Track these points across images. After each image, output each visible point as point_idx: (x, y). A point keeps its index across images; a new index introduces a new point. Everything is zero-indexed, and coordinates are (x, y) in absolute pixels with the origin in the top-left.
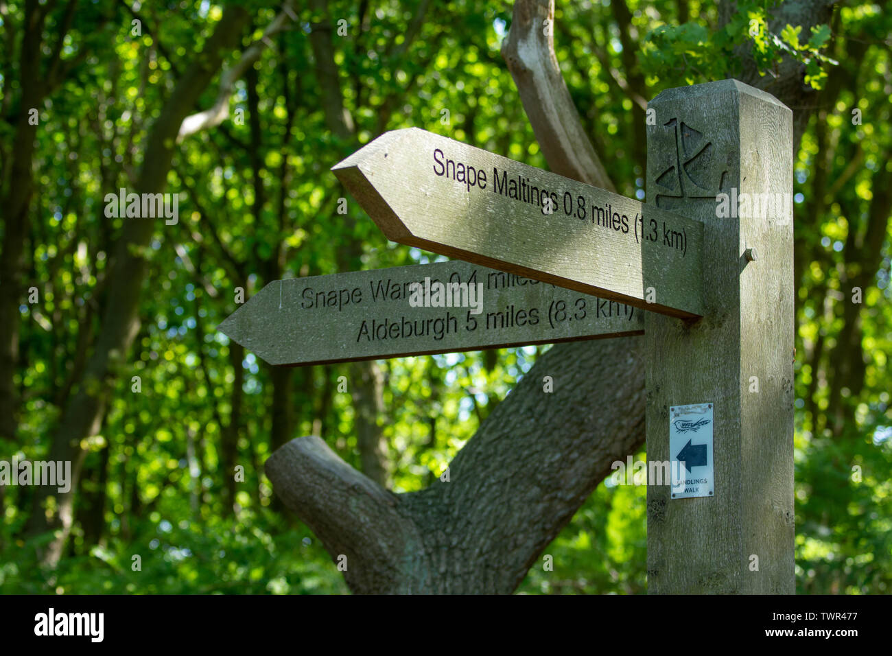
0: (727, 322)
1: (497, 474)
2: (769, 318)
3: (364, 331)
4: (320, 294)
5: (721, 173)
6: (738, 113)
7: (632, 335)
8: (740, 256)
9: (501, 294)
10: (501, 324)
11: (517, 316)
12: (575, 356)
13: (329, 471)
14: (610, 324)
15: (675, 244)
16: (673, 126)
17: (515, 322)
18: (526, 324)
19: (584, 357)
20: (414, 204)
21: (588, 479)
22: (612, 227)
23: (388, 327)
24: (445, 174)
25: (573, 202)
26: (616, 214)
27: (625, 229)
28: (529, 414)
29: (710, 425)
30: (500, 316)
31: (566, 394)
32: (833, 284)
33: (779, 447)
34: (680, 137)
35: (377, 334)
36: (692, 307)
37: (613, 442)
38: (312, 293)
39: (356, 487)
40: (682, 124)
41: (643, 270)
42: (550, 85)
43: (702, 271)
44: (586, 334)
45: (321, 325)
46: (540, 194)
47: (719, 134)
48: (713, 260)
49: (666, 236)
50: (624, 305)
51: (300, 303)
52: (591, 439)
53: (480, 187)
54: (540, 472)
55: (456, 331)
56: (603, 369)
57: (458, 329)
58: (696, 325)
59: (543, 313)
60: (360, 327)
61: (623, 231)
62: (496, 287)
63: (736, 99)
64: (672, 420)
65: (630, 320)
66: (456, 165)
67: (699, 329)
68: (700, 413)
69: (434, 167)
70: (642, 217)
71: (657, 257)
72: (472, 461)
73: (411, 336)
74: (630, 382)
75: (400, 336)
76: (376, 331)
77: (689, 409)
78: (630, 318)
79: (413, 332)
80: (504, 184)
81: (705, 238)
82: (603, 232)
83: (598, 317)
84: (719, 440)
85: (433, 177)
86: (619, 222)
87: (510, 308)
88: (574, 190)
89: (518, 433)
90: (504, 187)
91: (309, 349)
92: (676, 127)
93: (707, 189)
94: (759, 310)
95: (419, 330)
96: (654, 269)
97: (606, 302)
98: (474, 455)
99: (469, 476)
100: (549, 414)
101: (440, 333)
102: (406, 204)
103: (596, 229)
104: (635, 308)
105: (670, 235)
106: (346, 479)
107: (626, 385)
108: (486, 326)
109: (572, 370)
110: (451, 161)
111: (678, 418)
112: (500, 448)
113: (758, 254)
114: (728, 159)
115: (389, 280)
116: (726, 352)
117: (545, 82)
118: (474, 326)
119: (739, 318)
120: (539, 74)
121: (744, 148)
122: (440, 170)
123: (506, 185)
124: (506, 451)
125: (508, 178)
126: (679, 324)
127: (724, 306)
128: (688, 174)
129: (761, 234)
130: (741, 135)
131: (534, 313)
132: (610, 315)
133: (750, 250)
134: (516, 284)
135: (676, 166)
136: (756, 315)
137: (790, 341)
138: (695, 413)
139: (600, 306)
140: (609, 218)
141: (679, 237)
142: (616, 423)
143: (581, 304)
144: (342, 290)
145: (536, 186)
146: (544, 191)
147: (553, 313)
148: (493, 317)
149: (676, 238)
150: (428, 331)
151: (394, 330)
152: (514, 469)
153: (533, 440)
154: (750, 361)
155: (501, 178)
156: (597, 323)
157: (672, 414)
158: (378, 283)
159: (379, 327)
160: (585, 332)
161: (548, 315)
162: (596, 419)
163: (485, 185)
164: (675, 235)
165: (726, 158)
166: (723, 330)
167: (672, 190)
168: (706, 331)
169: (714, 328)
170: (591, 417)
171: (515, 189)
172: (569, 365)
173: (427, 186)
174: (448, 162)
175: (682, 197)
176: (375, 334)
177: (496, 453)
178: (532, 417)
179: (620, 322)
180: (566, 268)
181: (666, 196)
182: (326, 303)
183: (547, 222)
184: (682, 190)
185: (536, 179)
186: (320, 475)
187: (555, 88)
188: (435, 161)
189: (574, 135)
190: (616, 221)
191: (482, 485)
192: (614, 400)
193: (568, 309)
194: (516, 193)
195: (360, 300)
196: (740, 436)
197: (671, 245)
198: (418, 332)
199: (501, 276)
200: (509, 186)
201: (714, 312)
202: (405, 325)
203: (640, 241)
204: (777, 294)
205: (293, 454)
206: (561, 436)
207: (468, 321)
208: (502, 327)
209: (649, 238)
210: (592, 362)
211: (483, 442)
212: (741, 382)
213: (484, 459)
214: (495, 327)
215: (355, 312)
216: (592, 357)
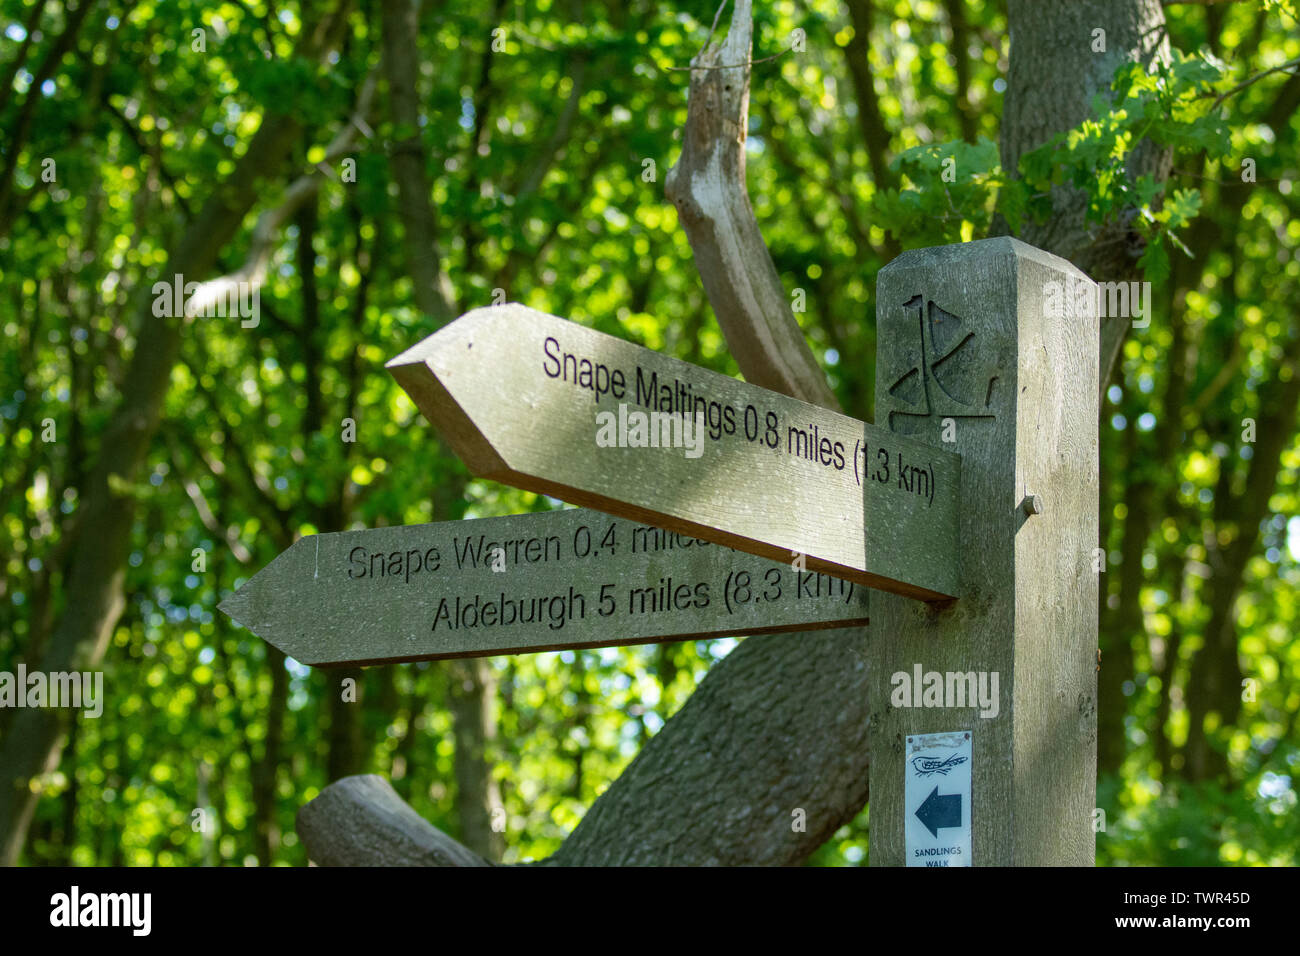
0: (995, 608)
1: (654, 837)
2: (1059, 603)
3: (443, 613)
4: (377, 556)
5: (989, 379)
6: (1016, 290)
7: (851, 626)
8: (1016, 507)
9: (651, 561)
10: (651, 606)
11: (676, 594)
12: (774, 656)
13: (395, 830)
14: (818, 607)
15: (916, 487)
16: (917, 308)
17: (672, 604)
18: (690, 607)
19: (789, 659)
20: (514, 421)
21: (793, 847)
22: (819, 459)
23: (480, 609)
24: (562, 375)
25: (759, 421)
26: (825, 440)
27: (839, 462)
28: (704, 746)
29: (967, 765)
30: (650, 593)
31: (761, 715)
32: (1195, 553)
33: (1073, 800)
34: (926, 324)
35: (463, 619)
36: (942, 585)
37: (833, 789)
38: (365, 555)
39: (436, 855)
40: (931, 304)
41: (865, 525)
42: (739, 240)
43: (958, 530)
44: (780, 624)
45: (378, 604)
46: (708, 408)
47: (987, 320)
48: (974, 513)
49: (903, 476)
50: (838, 581)
51: (346, 570)
52: (798, 785)
53: (616, 395)
54: (720, 836)
55: (583, 616)
56: (818, 678)
57: (586, 612)
58: (948, 611)
59: (717, 590)
60: (437, 607)
61: (836, 466)
62: (645, 550)
63: (1013, 268)
64: (910, 756)
65: (847, 602)
66: (578, 362)
67: (952, 618)
68: (952, 747)
69: (545, 364)
70: (866, 445)
71: (889, 506)
72: (616, 816)
73: (515, 622)
74: (858, 699)
75: (498, 622)
76: (461, 615)
77: (935, 739)
78: (849, 599)
79: (518, 616)
80: (653, 392)
81: (962, 480)
82: (804, 466)
83: (799, 597)
84: (979, 788)
85: (543, 380)
86: (830, 452)
87: (666, 581)
88: (762, 402)
89: (686, 774)
90: (653, 396)
91: (358, 640)
92: (921, 309)
93: (966, 403)
94: (1044, 590)
95: (527, 614)
96: (883, 525)
97: (811, 575)
98: (619, 808)
99: (609, 840)
100: (735, 746)
101: (558, 618)
102: (500, 421)
103: (794, 463)
104: (855, 585)
105: (908, 473)
106: (420, 841)
107: (852, 703)
108: (629, 608)
109: (770, 679)
110: (571, 356)
111: (918, 754)
112: (659, 797)
113: (1044, 505)
114: (1000, 359)
115: (483, 537)
116: (992, 653)
117: (732, 236)
118: (611, 608)
119: (1013, 602)
120: (724, 225)
121: (1024, 341)
122: (553, 369)
123: (656, 394)
124: (667, 802)
125: (658, 382)
126: (921, 609)
127: (991, 583)
128: (938, 381)
129: (1048, 473)
130: (1019, 322)
131: (702, 589)
132: (818, 595)
133: (1032, 498)
134: (675, 545)
135: (920, 366)
136: (1040, 597)
137: (1092, 636)
138: (944, 746)
139: (802, 582)
140: (814, 446)
141: (923, 477)
142: (837, 760)
143: (773, 577)
144: (410, 550)
145: (702, 395)
146: (714, 404)
147: (732, 590)
148: (639, 594)
149: (917, 478)
150: (540, 617)
151: (489, 614)
152: (679, 830)
153: (710, 786)
154: (1029, 668)
155: (647, 383)
156: (797, 606)
157: (909, 748)
158: (465, 540)
159: (466, 609)
160: (780, 619)
161: (723, 593)
162: (806, 756)
163: (623, 393)
164: (915, 473)
165: (996, 357)
166: (989, 620)
167: (913, 404)
168: (962, 621)
169: (974, 617)
170: (798, 751)
171: (670, 399)
172: (765, 673)
173: (532, 394)
174: (566, 357)
175: (929, 415)
176: (460, 618)
177: (651, 804)
178: (708, 750)
179: (833, 606)
180: (747, 522)
181: (905, 414)
182: (386, 572)
183: (718, 451)
184: (929, 405)
185: (703, 385)
186: (382, 836)
187: (747, 247)
188: (545, 355)
189: (776, 318)
190: (825, 451)
191: (630, 855)
192: (834, 726)
193: (754, 584)
194: (671, 405)
195: (438, 566)
196: (1012, 782)
197: (909, 488)
198: (525, 617)
199: (653, 532)
200: (660, 396)
201: (975, 592)
202: (505, 607)
203: (861, 482)
204: (1071, 565)
205: (340, 802)
206: (752, 780)
207: (601, 601)
208: (654, 610)
209: (876, 477)
210: (801, 667)
211: (632, 788)
212: (1014, 699)
213: (633, 815)
214: (643, 611)
215: (429, 586)
216: (801, 660)
